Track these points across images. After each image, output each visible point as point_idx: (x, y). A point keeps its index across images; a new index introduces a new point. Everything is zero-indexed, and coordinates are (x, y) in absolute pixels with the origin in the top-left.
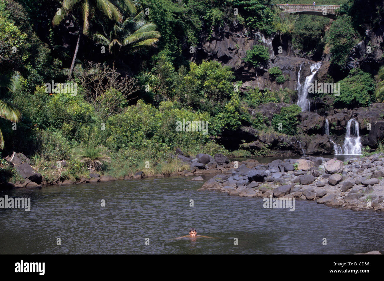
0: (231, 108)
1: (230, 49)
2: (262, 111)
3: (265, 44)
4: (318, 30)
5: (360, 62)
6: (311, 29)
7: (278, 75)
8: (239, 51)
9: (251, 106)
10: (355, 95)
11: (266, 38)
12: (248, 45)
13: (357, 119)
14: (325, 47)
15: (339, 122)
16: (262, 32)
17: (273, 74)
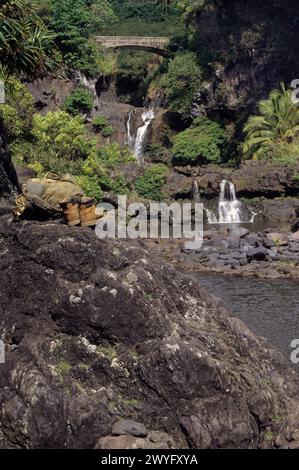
0: (89, 169)
1: (45, 93)
2: (122, 173)
3: (88, 88)
4: (140, 68)
5: (206, 109)
6: (131, 67)
7: (103, 125)
8: (57, 97)
9: (109, 167)
10: (201, 149)
11: (88, 80)
12: (66, 89)
13: (230, 180)
14: (149, 90)
15: (210, 184)
16: (82, 72)
17: (99, 125)
